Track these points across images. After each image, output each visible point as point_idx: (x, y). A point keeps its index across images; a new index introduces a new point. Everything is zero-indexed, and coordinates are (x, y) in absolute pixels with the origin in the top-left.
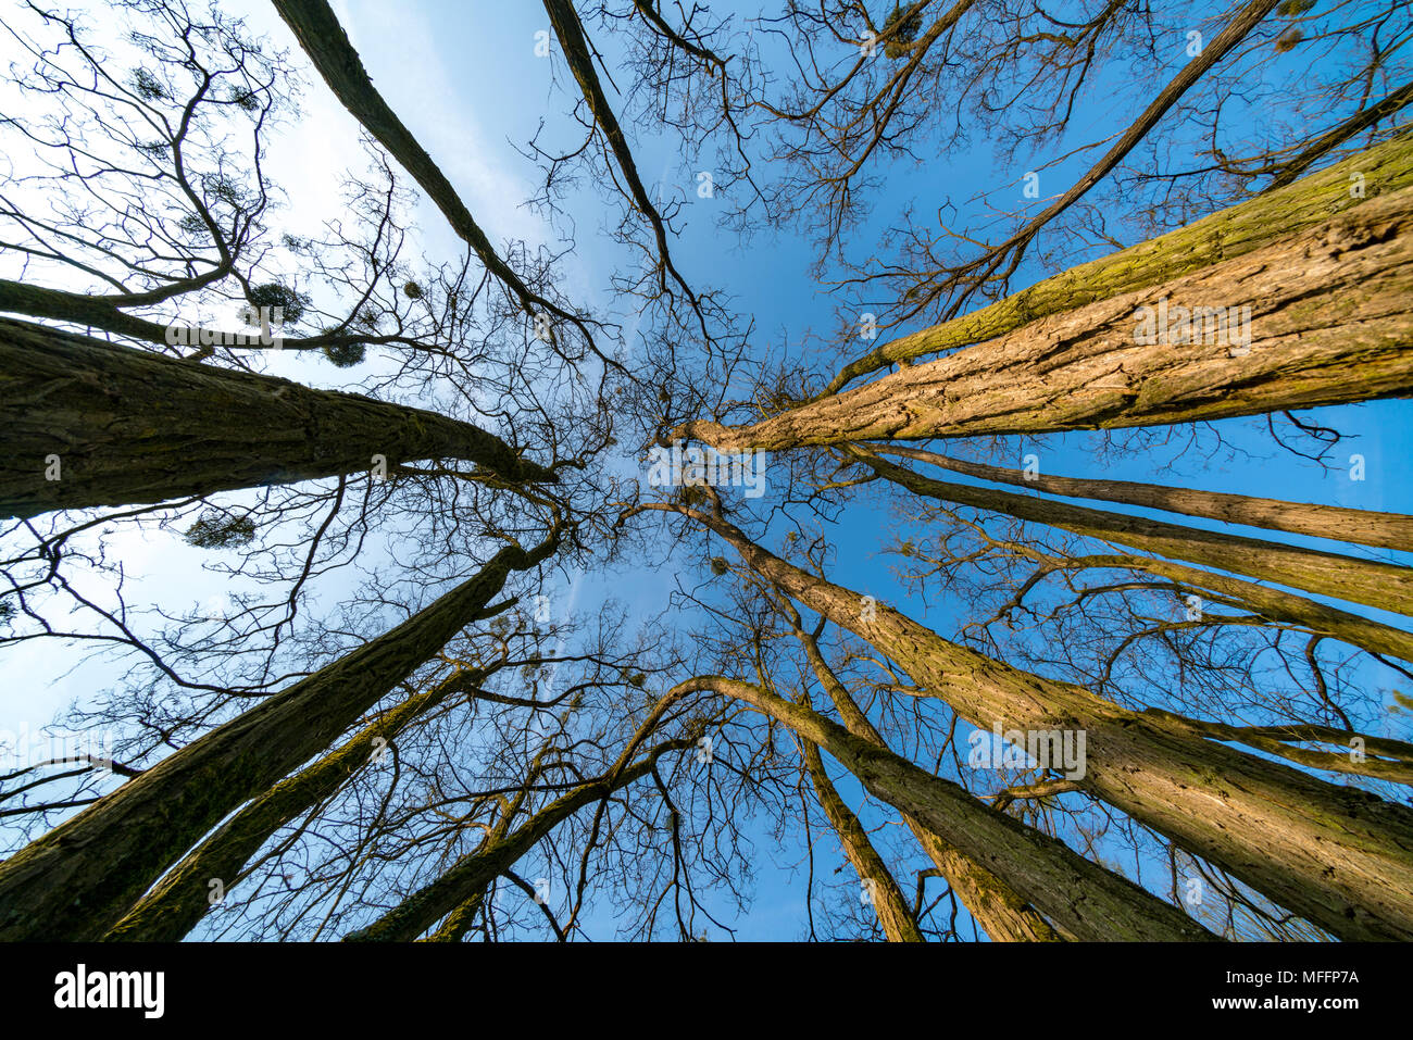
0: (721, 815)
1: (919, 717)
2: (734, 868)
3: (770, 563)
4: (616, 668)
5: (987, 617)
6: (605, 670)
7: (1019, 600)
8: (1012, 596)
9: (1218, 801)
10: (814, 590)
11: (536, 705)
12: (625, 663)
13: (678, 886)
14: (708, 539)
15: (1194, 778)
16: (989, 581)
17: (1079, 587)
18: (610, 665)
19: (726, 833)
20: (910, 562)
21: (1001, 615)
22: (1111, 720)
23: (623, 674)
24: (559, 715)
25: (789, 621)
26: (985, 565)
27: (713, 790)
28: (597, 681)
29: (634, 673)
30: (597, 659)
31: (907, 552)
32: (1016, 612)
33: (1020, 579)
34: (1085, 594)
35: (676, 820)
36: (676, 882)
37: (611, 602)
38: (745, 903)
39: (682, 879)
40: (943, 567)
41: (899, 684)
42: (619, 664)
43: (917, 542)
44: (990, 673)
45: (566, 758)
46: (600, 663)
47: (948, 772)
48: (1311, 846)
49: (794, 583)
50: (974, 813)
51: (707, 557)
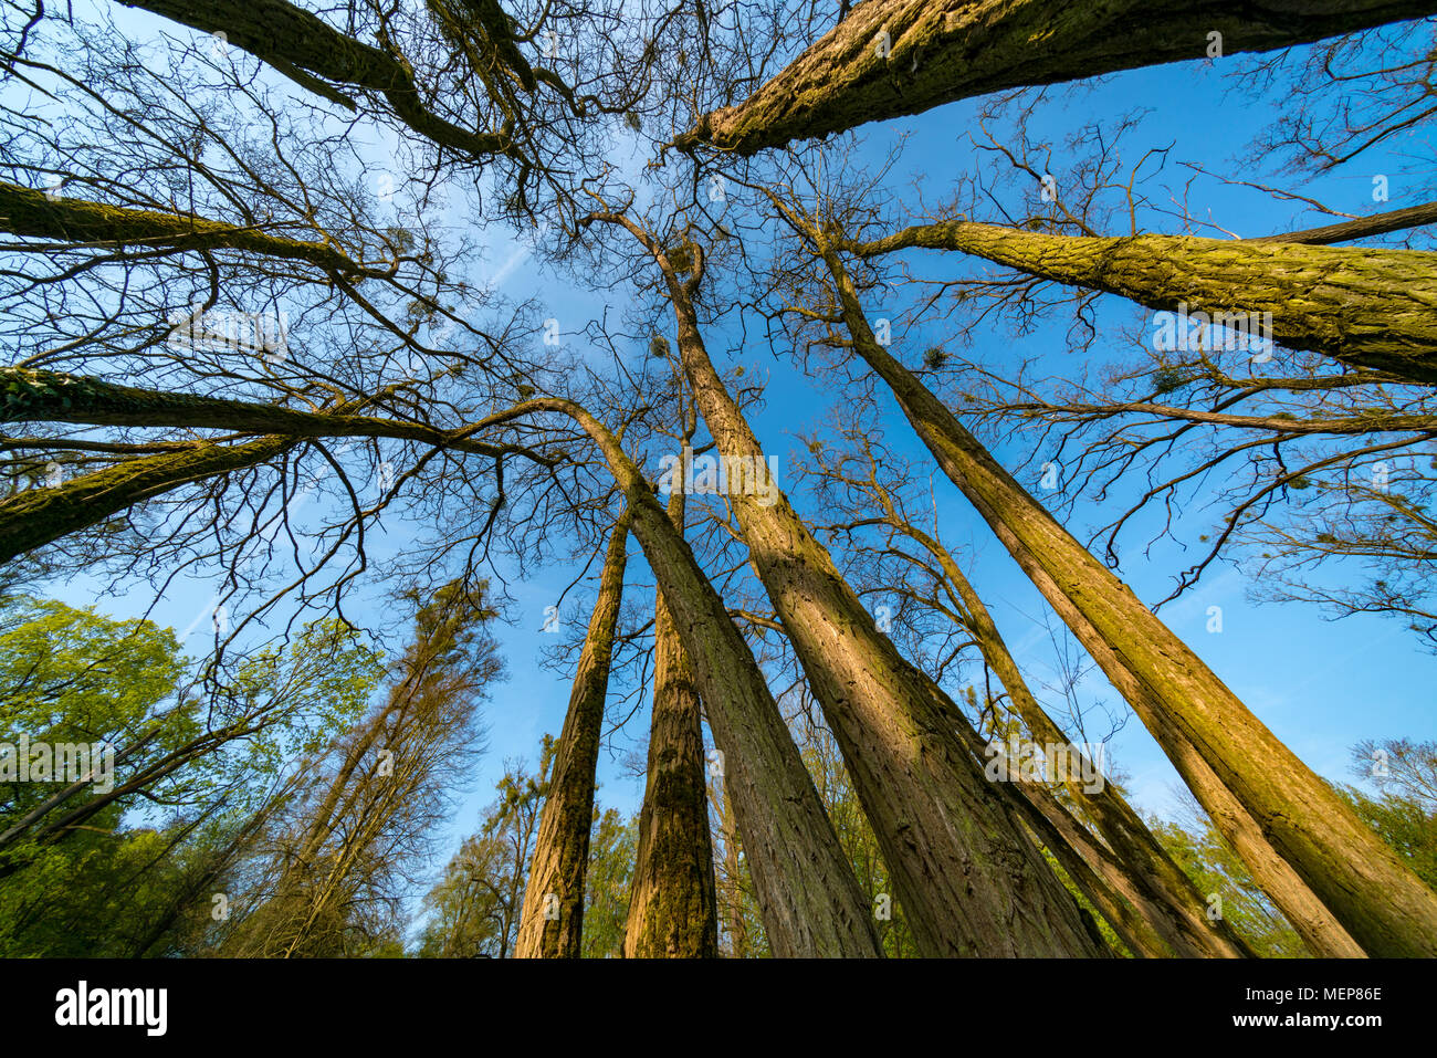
0: (540, 522)
1: (725, 549)
2: (531, 552)
3: (696, 351)
4: (511, 366)
5: (822, 524)
6: (497, 360)
7: (852, 527)
8: (849, 523)
9: (835, 633)
10: (712, 393)
11: (409, 341)
12: (523, 368)
13: (480, 541)
14: (663, 308)
15: (836, 618)
16: (846, 503)
17: (892, 546)
18: (506, 359)
19: (535, 535)
20: (809, 457)
21: (832, 529)
22: (824, 573)
23: (513, 375)
24: (434, 369)
25: (684, 429)
26: (854, 493)
27: (543, 503)
28: (486, 365)
29: (526, 382)
30: (496, 344)
31: (813, 449)
32: (843, 533)
33: (866, 515)
34: (892, 551)
35: (500, 503)
36: (479, 537)
37: (537, 304)
38: (526, 576)
39: (484, 539)
40: (827, 476)
41: (729, 523)
42: (517, 365)
43: (827, 447)
44: (781, 513)
45: (426, 407)
46: (496, 351)
47: (717, 585)
48: (857, 670)
49: (702, 378)
50: (683, 562)
51: (652, 325)
